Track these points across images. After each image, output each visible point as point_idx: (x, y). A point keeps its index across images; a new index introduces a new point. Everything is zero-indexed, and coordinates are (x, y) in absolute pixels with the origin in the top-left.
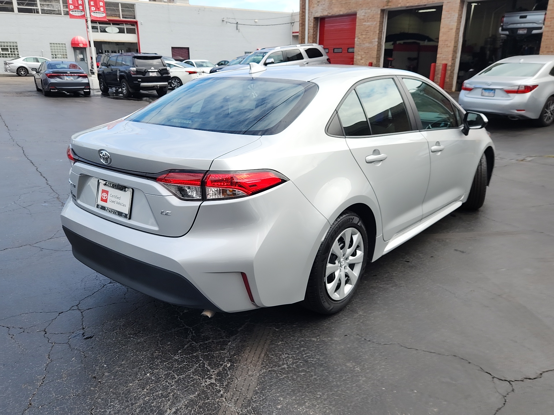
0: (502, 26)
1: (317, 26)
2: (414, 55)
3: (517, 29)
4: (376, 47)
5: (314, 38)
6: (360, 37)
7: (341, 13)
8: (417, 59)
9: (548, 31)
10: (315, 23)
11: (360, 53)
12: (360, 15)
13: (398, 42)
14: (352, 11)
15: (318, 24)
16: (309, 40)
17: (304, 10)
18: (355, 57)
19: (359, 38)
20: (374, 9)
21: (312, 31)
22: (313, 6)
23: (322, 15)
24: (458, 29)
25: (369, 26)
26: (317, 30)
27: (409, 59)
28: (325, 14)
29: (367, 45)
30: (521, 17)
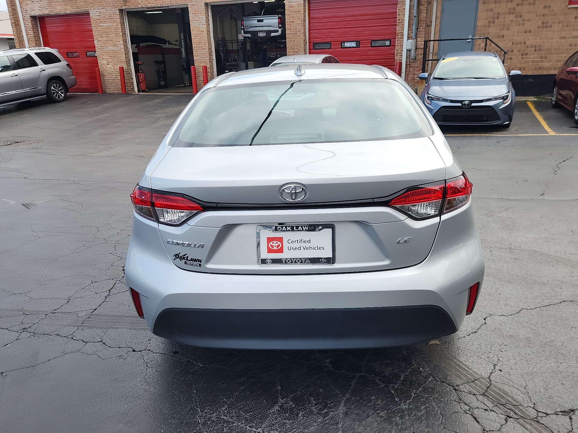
0: (243, 29)
1: (37, 26)
2: (160, 58)
3: (257, 32)
4: (123, 50)
5: (36, 41)
6: (100, 39)
7: (68, 12)
8: (164, 62)
9: (290, 34)
10: (33, 23)
11: (104, 58)
12: (94, 14)
13: (141, 45)
14: (82, 10)
15: (37, 24)
16: (30, 42)
17: (14, 7)
18: (99, 61)
19: (100, 41)
20: (109, 8)
21: (31, 32)
22: (26, 3)
23: (41, 13)
24: (208, 31)
25: (108, 28)
26: (38, 31)
27: (156, 62)
28: (46, 12)
29: (111, 48)
30: (259, 21)
